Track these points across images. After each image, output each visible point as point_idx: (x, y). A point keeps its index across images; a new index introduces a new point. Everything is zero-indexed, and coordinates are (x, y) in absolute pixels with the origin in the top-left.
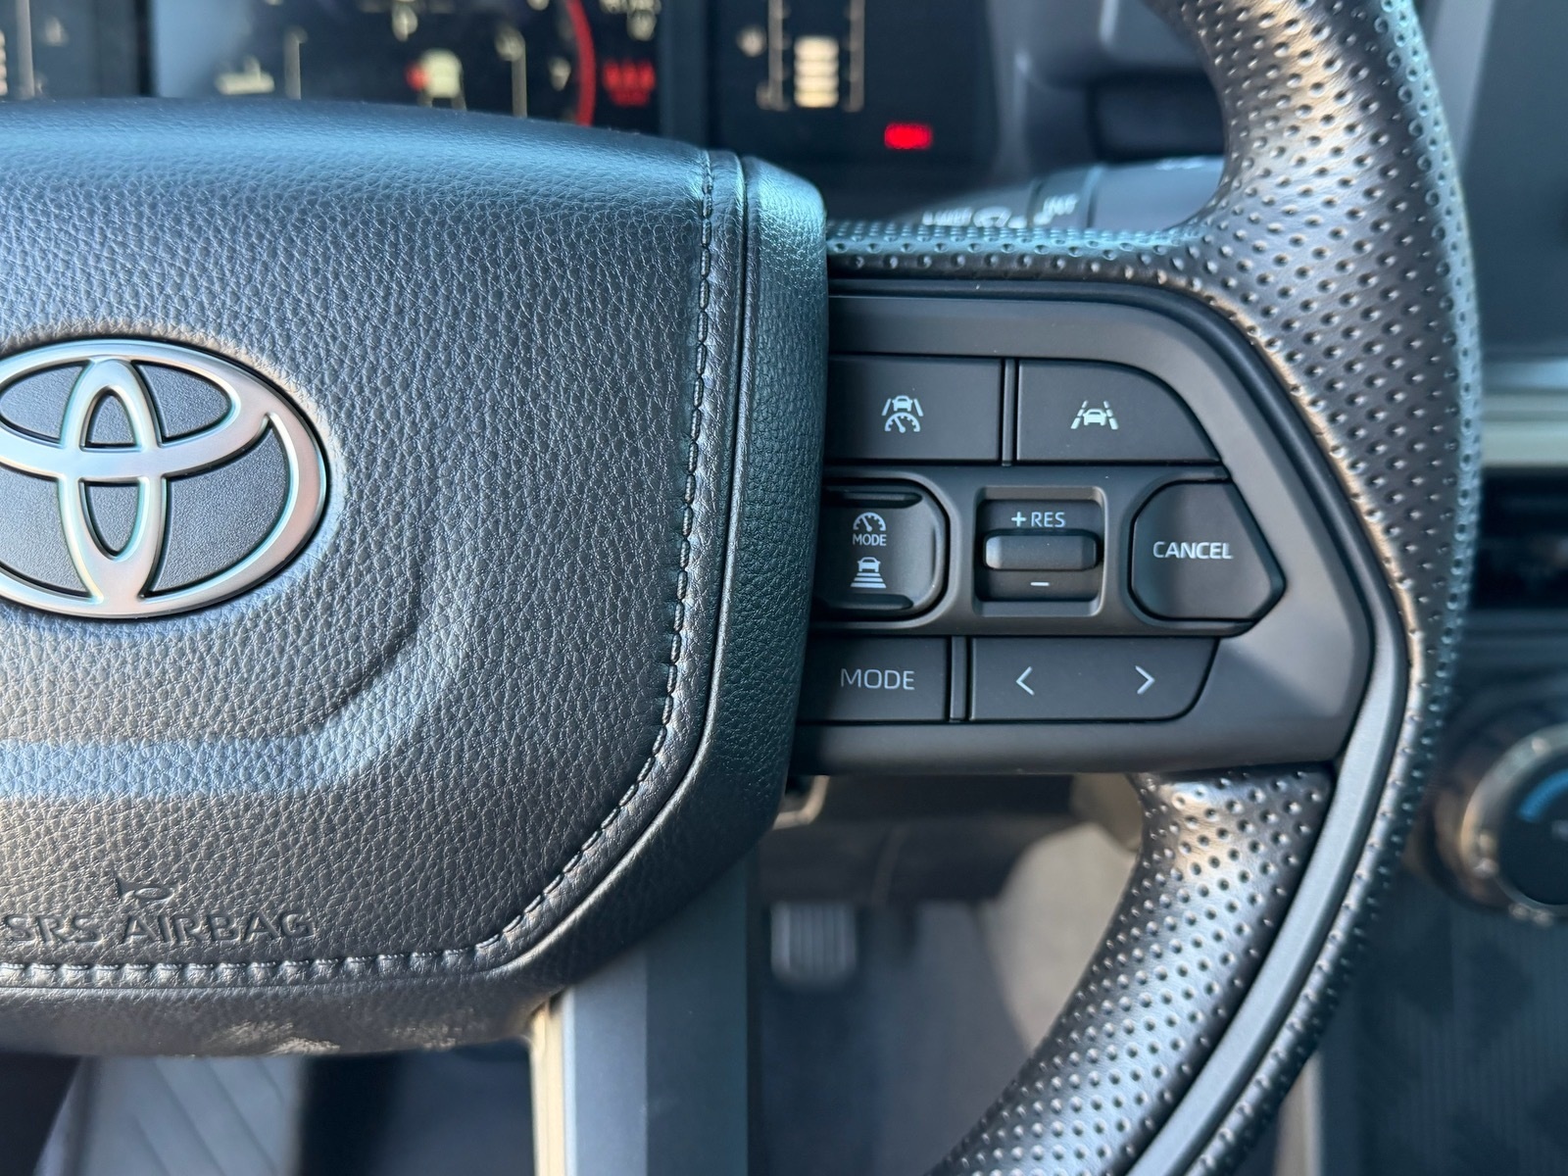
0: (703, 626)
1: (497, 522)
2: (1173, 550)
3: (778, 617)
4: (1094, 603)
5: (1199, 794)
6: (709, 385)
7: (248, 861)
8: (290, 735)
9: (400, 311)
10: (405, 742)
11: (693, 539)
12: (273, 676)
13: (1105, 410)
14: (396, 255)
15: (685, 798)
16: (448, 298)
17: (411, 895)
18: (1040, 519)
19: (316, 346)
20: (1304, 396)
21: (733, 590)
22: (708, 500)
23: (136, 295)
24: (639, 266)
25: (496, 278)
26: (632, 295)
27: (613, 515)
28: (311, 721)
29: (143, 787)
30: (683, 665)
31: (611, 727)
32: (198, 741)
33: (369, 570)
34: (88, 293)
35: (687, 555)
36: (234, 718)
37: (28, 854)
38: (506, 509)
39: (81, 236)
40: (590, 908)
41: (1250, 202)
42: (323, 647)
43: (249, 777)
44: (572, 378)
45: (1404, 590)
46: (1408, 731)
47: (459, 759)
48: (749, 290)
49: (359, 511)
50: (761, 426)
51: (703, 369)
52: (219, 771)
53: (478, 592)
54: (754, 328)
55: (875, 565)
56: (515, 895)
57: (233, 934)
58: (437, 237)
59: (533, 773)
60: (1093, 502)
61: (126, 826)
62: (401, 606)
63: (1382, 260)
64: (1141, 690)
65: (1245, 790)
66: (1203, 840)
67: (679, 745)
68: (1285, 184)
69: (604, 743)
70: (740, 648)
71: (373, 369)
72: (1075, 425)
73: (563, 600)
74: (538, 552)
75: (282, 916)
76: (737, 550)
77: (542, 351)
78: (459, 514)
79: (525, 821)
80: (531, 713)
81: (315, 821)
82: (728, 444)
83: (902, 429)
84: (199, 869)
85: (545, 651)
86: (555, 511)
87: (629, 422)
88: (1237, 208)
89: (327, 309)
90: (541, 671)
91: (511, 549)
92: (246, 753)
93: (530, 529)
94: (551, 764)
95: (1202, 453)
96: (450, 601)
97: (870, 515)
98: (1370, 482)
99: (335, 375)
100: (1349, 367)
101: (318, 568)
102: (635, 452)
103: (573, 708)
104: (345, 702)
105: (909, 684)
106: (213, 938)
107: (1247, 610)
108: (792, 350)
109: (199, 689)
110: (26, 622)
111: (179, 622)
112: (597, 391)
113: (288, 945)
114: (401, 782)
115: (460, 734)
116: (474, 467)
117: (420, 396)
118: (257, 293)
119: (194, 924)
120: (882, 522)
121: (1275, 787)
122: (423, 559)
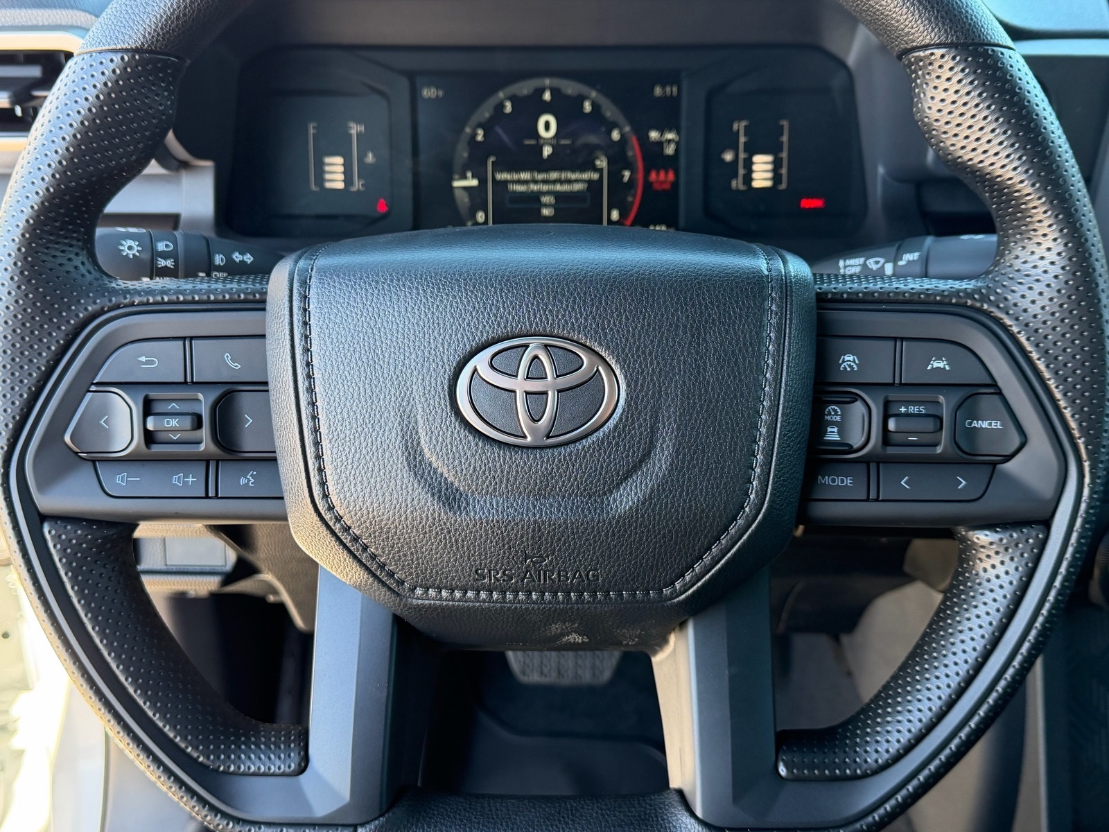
0: (767, 454)
1: (685, 409)
2: (975, 424)
3: (797, 451)
4: (938, 447)
5: (987, 535)
6: (771, 352)
7: (579, 547)
8: (599, 496)
9: (649, 325)
10: (645, 499)
11: (763, 417)
12: (595, 471)
13: (943, 361)
14: (647, 302)
15: (756, 528)
16: (667, 319)
17: (641, 564)
18: (913, 409)
19: (616, 339)
20: (1035, 356)
21: (779, 439)
22: (770, 401)
23: (547, 319)
24: (743, 303)
25: (687, 310)
26: (740, 316)
27: (731, 406)
28: (608, 490)
29: (542, 515)
30: (758, 470)
31: (728, 495)
32: (564, 497)
33: (634, 428)
34: (529, 319)
35: (761, 424)
36: (578, 488)
37: (492, 542)
38: (688, 404)
39: (526, 295)
40: (713, 575)
41: (1009, 269)
42: (614, 459)
43: (583, 512)
44: (716, 350)
45: (1081, 442)
46: (1083, 506)
47: (666, 507)
48: (788, 313)
49: (631, 405)
50: (793, 369)
51: (769, 346)
52: (572, 508)
53: (676, 438)
54: (790, 328)
55: (835, 430)
56: (683, 567)
57: (568, 579)
58: (664, 294)
59: (695, 514)
60: (938, 402)
61: (534, 530)
62: (646, 443)
63: (1069, 297)
64: (959, 487)
65: (1007, 534)
66: (988, 556)
67: (756, 505)
68: (1025, 262)
69: (725, 503)
70: (781, 463)
71: (637, 350)
72: (929, 368)
73: (710, 442)
74: (701, 422)
75: (588, 572)
76: (782, 422)
77: (704, 340)
78: (670, 405)
79: (690, 535)
80: (696, 489)
81: (608, 531)
82: (779, 377)
83: (849, 369)
84: (560, 549)
85: (702, 463)
86: (708, 405)
87: (738, 368)
88: (1003, 272)
89: (621, 324)
90: (700, 471)
91: (690, 420)
92: (582, 502)
93: (698, 413)
94: (703, 511)
95: (989, 381)
96: (664, 442)
97: (833, 407)
98: (1065, 395)
99: (623, 350)
100: (1055, 343)
101: (614, 427)
102: (741, 380)
103: (712, 487)
104: (622, 483)
105: (850, 483)
106: (559, 580)
107: (1009, 452)
108: (804, 337)
109: (566, 476)
110: (500, 448)
111: (559, 449)
112: (726, 355)
113: (589, 585)
114: (643, 516)
115: (667, 497)
116: (676, 387)
117: (656, 358)
118: (594, 318)
119: (553, 575)
120: (839, 410)
121: (1022, 532)
122: (655, 424)
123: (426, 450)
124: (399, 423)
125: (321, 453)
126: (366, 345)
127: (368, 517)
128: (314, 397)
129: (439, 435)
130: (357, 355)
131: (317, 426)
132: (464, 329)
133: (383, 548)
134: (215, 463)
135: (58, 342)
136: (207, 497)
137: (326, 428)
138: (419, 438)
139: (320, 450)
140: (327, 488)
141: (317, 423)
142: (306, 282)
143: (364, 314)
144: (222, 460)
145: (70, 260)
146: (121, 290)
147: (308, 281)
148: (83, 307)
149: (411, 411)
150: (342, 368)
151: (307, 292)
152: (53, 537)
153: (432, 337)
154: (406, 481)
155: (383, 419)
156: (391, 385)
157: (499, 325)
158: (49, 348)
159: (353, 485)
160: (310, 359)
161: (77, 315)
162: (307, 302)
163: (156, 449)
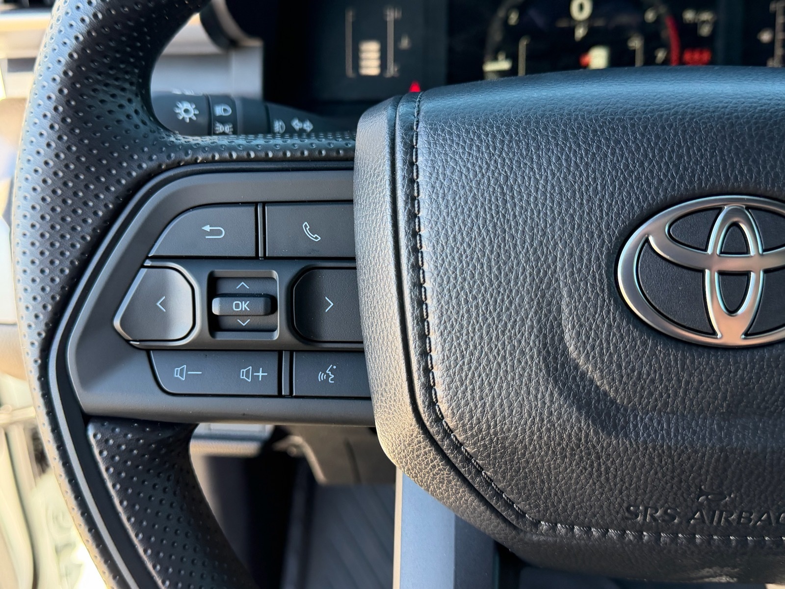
29: (731, 440)
32: (762, 416)
34: (724, 170)
57: (750, 520)
61: (718, 460)
75: (780, 515)
106: (738, 523)
110: (677, 347)
111: (761, 351)
119: (731, 516)
123: (571, 349)
124: (536, 313)
125: (428, 349)
126: (493, 208)
127: (489, 433)
128: (421, 276)
129: (591, 329)
130: (480, 222)
131: (425, 314)
132: (632, 186)
133: (504, 472)
134: (288, 354)
135: (106, 206)
136: (280, 395)
137: (436, 317)
138: (563, 332)
139: (428, 345)
140: (436, 394)
141: (425, 311)
142: (412, 128)
143: (492, 167)
144: (297, 351)
145: (121, 106)
146: (182, 144)
147: (415, 127)
148: (137, 164)
149: (552, 296)
150: (459, 238)
151: (414, 141)
152: (98, 442)
153: (585, 197)
154: (542, 388)
155: (513, 307)
156: (526, 262)
157: (682, 179)
158: (95, 213)
159: (469, 392)
160: (417, 227)
161: (129, 174)
162: (414, 153)
163: (222, 337)
